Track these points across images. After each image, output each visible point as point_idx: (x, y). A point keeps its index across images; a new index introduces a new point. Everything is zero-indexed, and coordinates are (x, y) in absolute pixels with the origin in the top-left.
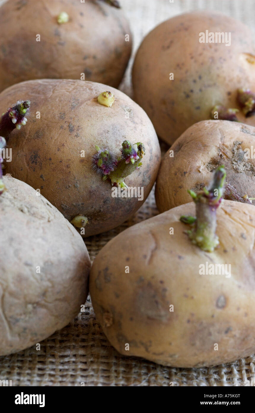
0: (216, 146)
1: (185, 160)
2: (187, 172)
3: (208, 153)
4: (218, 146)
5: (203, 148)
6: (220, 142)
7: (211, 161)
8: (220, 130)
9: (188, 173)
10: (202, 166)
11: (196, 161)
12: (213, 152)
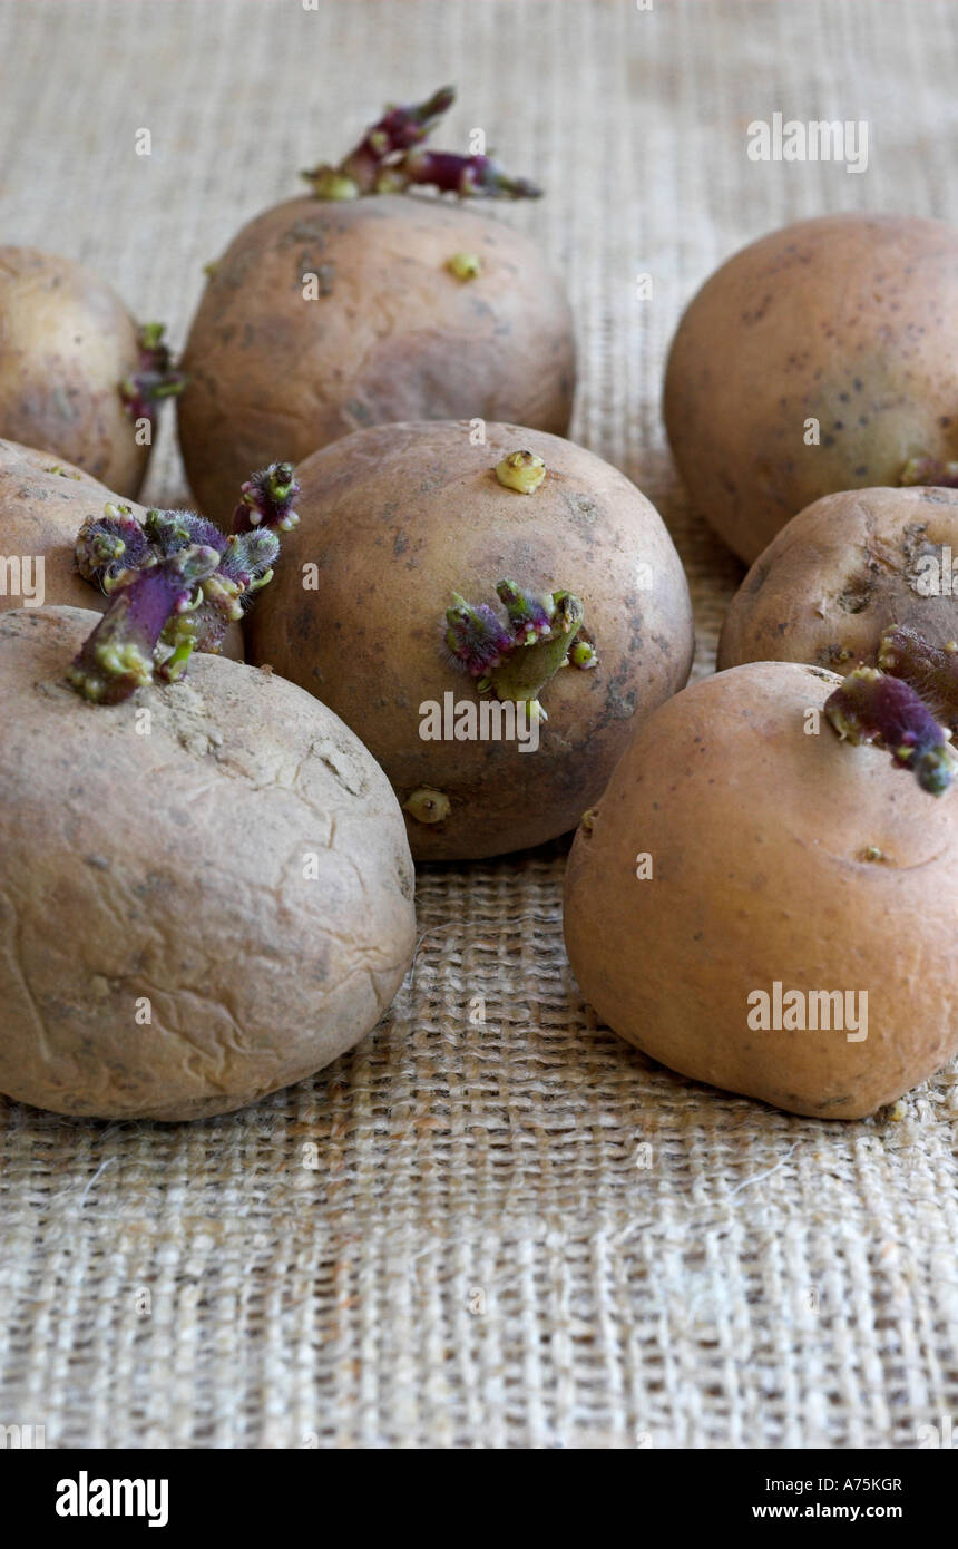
0: (856, 545)
1: (777, 597)
2: (786, 624)
3: (837, 566)
4: (862, 543)
5: (820, 556)
6: (866, 534)
7: (849, 585)
8: (861, 504)
9: (789, 627)
10: (824, 601)
11: (807, 591)
12: (852, 562)
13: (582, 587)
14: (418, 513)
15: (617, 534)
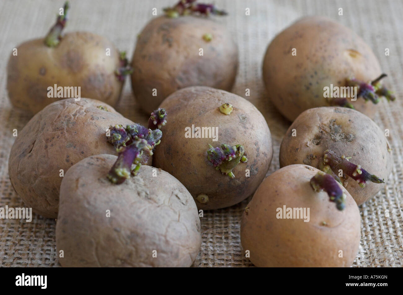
0: (317, 126)
1: (296, 140)
2: (298, 149)
3: (312, 132)
4: (319, 125)
5: (307, 129)
6: (320, 123)
7: (315, 137)
8: (318, 114)
9: (299, 149)
10: (308, 142)
11: (304, 139)
12: (316, 131)
13: (243, 141)
14: (199, 121)
15: (252, 125)
